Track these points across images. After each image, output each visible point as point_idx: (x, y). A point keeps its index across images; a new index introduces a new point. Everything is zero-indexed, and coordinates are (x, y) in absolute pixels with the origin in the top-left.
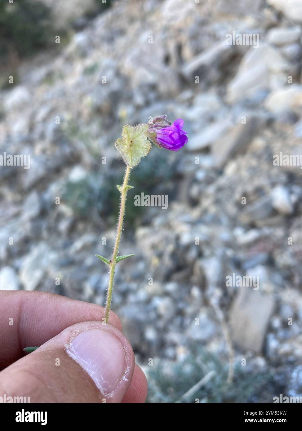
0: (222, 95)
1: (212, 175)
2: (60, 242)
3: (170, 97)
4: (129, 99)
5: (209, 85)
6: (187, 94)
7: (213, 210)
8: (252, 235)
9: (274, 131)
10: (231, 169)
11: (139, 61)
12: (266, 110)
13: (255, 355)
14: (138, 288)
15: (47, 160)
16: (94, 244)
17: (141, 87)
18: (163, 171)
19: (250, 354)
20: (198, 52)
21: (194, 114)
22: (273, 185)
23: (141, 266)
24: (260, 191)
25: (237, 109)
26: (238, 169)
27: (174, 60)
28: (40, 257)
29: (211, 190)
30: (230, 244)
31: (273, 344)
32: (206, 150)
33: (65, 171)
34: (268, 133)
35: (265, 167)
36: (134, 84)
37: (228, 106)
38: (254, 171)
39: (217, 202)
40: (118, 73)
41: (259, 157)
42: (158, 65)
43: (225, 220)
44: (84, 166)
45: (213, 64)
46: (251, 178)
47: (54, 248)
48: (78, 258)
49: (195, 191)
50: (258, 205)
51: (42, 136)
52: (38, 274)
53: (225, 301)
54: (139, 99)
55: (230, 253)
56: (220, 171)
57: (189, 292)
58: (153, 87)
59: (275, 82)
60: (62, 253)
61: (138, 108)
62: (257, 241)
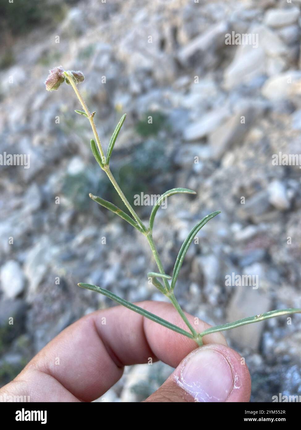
0: (219, 81)
1: (210, 166)
2: (62, 236)
3: (166, 84)
4: (126, 86)
5: (205, 71)
6: (184, 81)
7: (211, 204)
8: (250, 231)
9: (271, 121)
10: (228, 161)
11: (134, 46)
12: (264, 98)
13: (252, 353)
14: (139, 284)
15: (46, 151)
16: (96, 237)
17: (137, 72)
18: (161, 163)
19: (247, 352)
20: (194, 36)
21: (191, 101)
22: (270, 179)
23: (141, 261)
24: (257, 186)
25: (234, 96)
26: (236, 161)
27: (169, 44)
28: (42, 253)
29: (208, 183)
30: (228, 241)
31: (269, 342)
32: (204, 140)
33: (64, 162)
34: (265, 124)
35: (262, 159)
36: (130, 71)
37: (225, 93)
38: (252, 164)
39: (215, 196)
40: (113, 59)
41: (256, 148)
42: (154, 50)
43: (223, 215)
44: (83, 158)
45: (209, 48)
46: (249, 170)
47: (56, 243)
48: (79, 252)
49: (193, 183)
50: (255, 200)
51: (40, 127)
52: (41, 269)
53: (224, 298)
54: (135, 87)
55: (227, 249)
56: (217, 164)
57: (188, 289)
58: (149, 73)
59: (273, 67)
60: (64, 247)
61: (135, 96)
62: (254, 238)
